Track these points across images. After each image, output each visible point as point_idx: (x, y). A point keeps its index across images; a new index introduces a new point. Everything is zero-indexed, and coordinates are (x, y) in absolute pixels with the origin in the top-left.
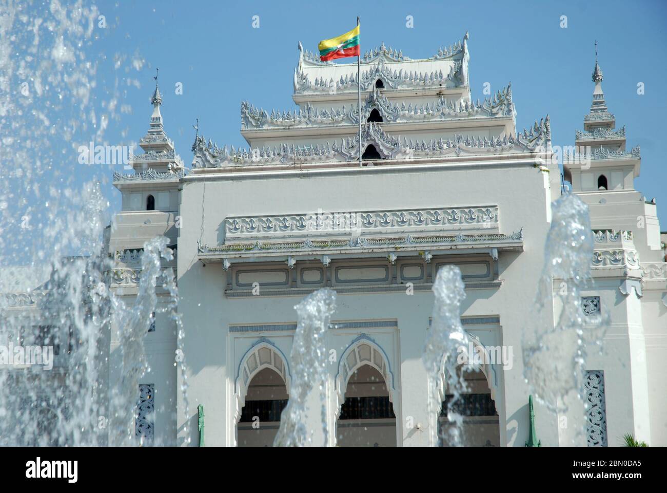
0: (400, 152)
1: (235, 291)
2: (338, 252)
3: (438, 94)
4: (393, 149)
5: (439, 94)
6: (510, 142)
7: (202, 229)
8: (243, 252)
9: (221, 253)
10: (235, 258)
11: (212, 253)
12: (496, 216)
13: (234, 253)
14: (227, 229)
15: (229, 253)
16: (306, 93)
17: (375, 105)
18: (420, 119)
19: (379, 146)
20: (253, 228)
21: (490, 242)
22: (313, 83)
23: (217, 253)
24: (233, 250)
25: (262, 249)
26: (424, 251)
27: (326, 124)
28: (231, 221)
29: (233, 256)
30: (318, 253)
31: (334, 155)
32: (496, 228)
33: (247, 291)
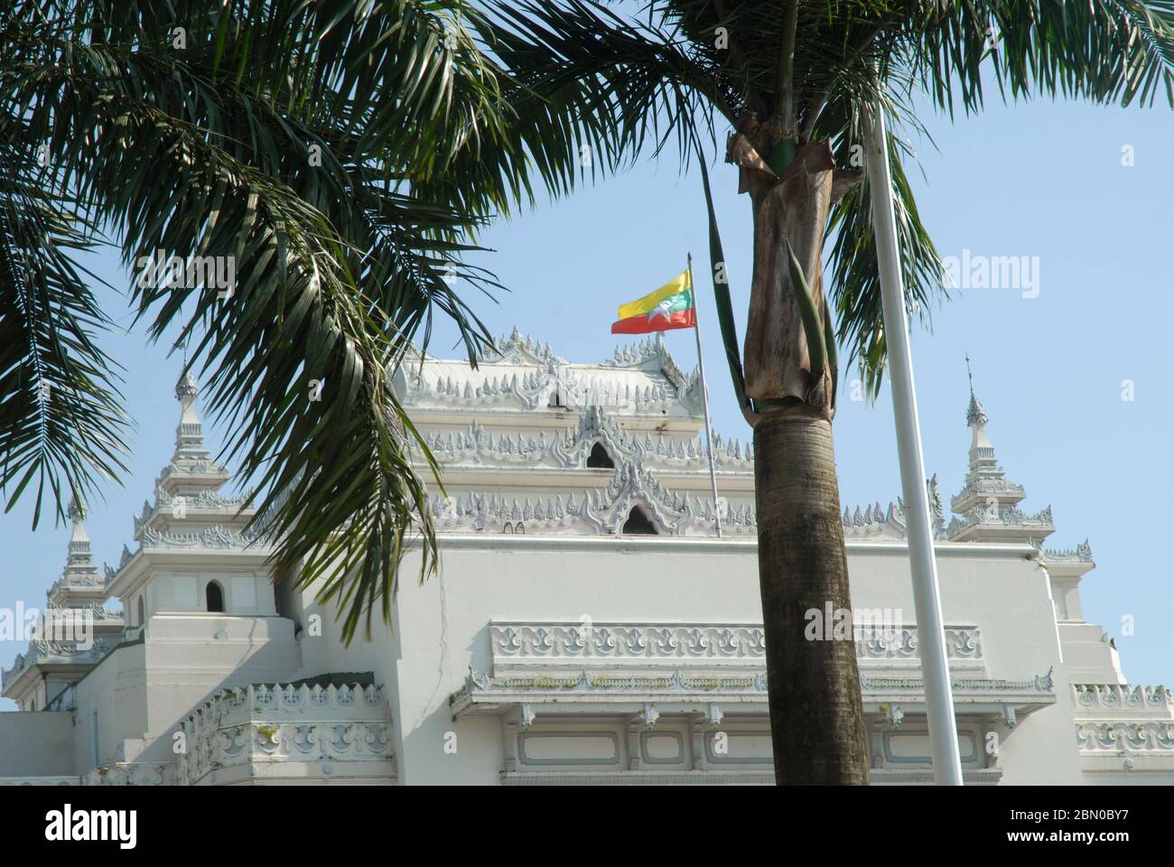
0: (692, 524)
1: (523, 774)
2: (737, 699)
3: (657, 429)
4: (679, 518)
5: (660, 430)
6: (877, 519)
7: (443, 644)
8: (558, 691)
9: (517, 692)
10: (545, 703)
11: (500, 692)
12: (978, 646)
13: (543, 692)
14: (494, 645)
15: (531, 692)
16: (421, 405)
17: (599, 435)
18: (679, 468)
19: (652, 509)
20: (544, 647)
21: (999, 692)
22: (434, 387)
23: (509, 691)
24: (540, 687)
25: (594, 686)
26: (890, 704)
27: (512, 463)
28: (502, 629)
29: (541, 700)
30: (701, 699)
31: (574, 521)
32: (979, 670)
33: (546, 774)
